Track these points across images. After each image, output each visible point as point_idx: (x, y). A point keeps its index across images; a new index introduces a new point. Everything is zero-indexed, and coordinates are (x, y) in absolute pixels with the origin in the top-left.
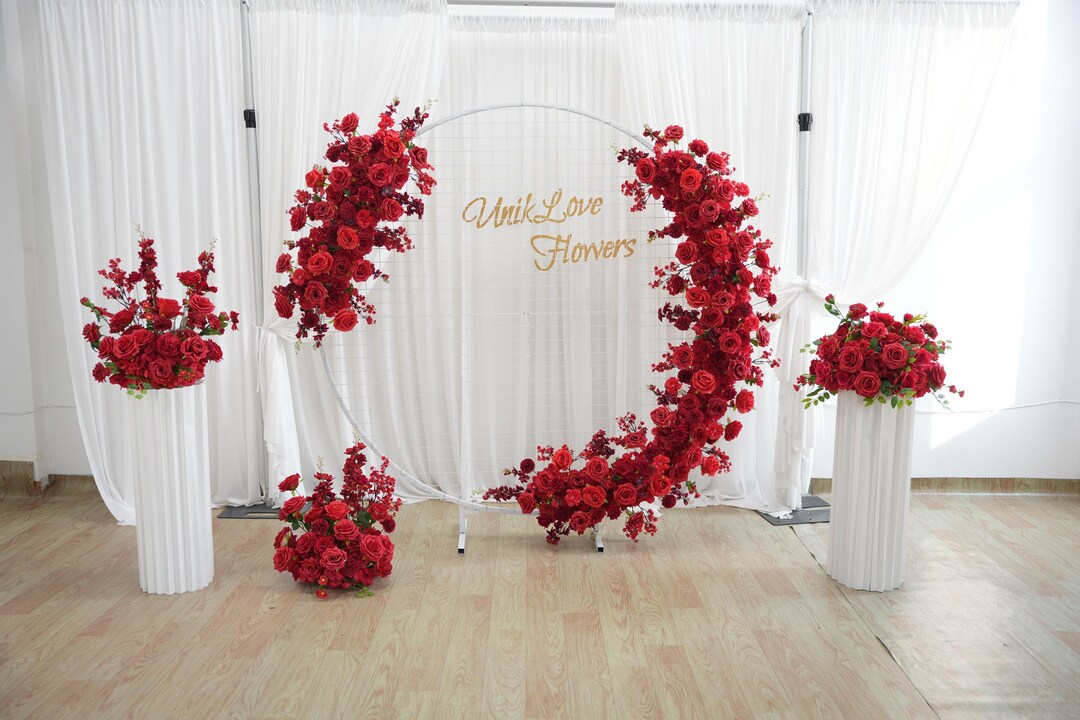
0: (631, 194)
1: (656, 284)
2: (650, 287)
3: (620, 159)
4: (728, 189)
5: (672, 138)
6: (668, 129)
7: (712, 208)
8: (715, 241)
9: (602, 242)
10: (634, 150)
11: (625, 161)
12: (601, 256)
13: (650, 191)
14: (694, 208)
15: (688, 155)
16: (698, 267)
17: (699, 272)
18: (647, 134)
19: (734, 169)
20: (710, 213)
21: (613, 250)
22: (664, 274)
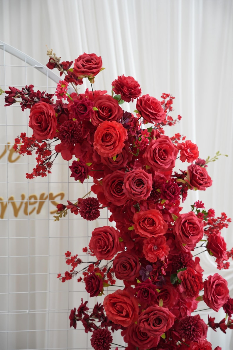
0: (29, 153)
1: (68, 276)
2: (59, 281)
3: (9, 101)
4: (166, 152)
5: (84, 73)
6: (80, 58)
7: (140, 182)
8: (146, 230)
9: (23, 197)
10: (30, 89)
11: (17, 106)
12: (21, 212)
13: (58, 149)
14: (117, 177)
15: (109, 98)
16: (123, 260)
17: (125, 267)
18: (52, 65)
19: (180, 118)
20: (137, 189)
21: (37, 205)
22: (79, 261)
